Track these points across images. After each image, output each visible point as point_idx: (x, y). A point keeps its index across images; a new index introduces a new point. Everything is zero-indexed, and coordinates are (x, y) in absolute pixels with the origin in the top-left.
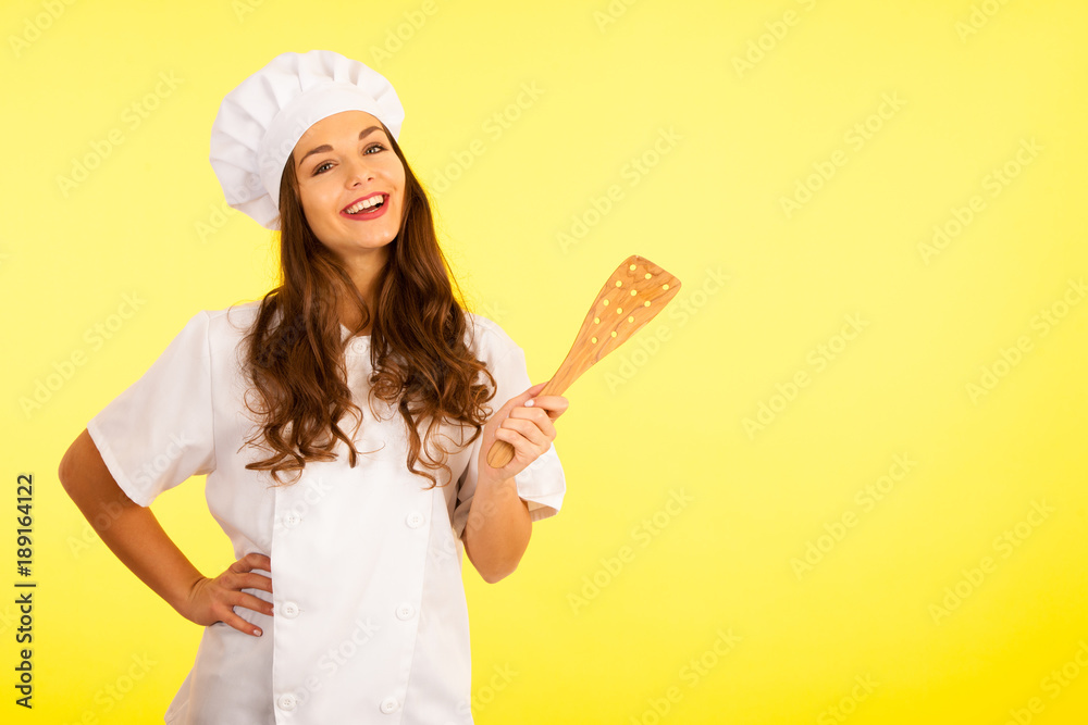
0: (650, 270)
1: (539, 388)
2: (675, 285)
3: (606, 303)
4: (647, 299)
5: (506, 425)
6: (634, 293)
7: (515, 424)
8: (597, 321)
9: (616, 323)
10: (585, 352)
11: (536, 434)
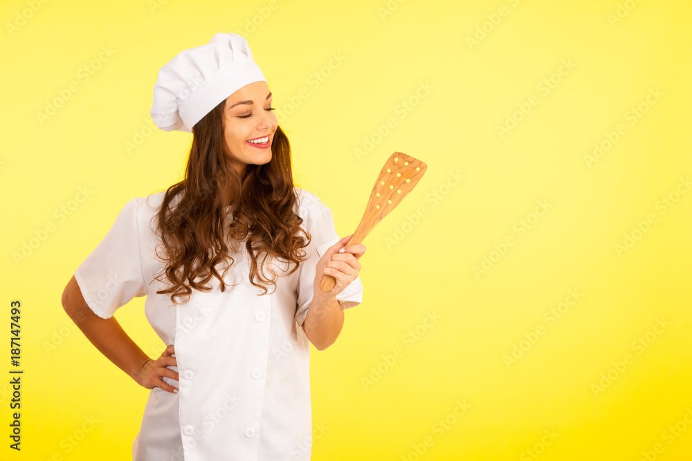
0: (407, 160)
1: (348, 239)
2: (424, 167)
3: (383, 183)
4: (407, 178)
5: (329, 265)
6: (399, 175)
7: (335, 264)
8: (378, 195)
9: (390, 195)
10: (373, 215)
11: (348, 269)
